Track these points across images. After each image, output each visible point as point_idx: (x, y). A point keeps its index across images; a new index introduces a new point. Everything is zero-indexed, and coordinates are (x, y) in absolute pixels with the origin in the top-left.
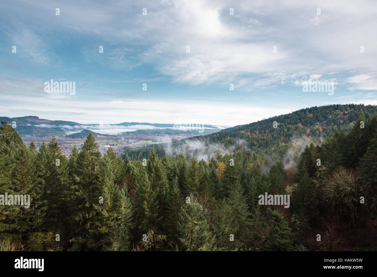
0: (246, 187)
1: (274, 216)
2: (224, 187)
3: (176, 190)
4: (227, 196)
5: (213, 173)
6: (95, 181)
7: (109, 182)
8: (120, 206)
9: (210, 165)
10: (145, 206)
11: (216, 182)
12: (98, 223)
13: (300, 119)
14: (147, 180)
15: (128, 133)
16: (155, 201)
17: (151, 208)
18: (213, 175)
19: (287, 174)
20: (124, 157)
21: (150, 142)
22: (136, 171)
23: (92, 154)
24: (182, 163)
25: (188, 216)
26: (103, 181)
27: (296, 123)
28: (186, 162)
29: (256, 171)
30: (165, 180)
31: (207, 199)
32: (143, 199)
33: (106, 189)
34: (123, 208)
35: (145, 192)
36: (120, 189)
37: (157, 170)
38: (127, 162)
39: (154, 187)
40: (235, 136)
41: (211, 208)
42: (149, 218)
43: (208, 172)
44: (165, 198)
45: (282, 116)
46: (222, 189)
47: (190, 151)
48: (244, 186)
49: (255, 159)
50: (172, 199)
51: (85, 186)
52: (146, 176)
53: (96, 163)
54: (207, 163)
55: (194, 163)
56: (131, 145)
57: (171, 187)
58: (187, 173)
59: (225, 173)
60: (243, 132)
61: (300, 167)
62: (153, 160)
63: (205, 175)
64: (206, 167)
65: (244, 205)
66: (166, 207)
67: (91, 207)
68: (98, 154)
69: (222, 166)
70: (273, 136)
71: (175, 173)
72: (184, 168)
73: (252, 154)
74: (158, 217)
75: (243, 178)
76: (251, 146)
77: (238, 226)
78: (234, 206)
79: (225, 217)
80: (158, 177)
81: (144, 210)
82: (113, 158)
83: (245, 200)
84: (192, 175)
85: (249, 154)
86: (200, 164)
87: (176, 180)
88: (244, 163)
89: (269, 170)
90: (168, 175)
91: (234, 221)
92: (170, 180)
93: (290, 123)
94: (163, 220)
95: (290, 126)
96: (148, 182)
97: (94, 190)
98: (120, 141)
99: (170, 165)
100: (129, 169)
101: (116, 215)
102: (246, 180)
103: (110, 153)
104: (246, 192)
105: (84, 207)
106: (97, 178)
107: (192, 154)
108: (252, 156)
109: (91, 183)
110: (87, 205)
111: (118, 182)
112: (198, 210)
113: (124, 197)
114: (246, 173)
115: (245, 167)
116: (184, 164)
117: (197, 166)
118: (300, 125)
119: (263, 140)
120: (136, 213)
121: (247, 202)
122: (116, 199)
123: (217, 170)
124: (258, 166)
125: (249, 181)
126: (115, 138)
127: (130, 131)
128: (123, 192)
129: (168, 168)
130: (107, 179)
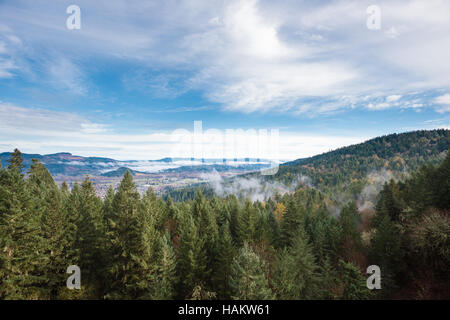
0: (312, 234)
1: (348, 270)
2: (284, 233)
3: (227, 237)
4: (288, 244)
5: (270, 217)
6: (133, 226)
7: (149, 228)
8: (162, 257)
9: (267, 207)
10: (191, 257)
11: (275, 227)
12: (136, 277)
13: (375, 150)
14: (193, 225)
15: (170, 170)
16: (202, 250)
17: (198, 259)
18: (271, 219)
19: (363, 217)
20: (166, 198)
21: (196, 181)
22: (180, 214)
23: (130, 195)
24: (233, 204)
25: (241, 269)
26: (142, 226)
27: (371, 155)
28: (239, 203)
29: (322, 213)
30: (213, 225)
31: (264, 248)
32: (189, 248)
33: (145, 236)
34: (165, 259)
35: (190, 240)
36: (162, 236)
37: (204, 214)
38: (169, 204)
39: (200, 233)
40: (296, 171)
41: (269, 259)
42: (196, 271)
43: (265, 215)
44: (215, 246)
45: (352, 146)
46: (282, 236)
47: (243, 190)
48: (310, 233)
49: (321, 199)
50: (223, 248)
51: (121, 233)
52: (192, 220)
53: (134, 205)
54: (264, 204)
55: (248, 204)
56: (173, 185)
57: (221, 234)
58: (239, 217)
59: (285, 216)
60: (305, 166)
61: (378, 208)
62: (199, 201)
63: (261, 219)
64: (262, 209)
65: (309, 255)
66: (216, 258)
67: (129, 257)
68: (136, 195)
69: (281, 208)
70: (342, 171)
71: (226, 217)
72: (236, 210)
73: (317, 192)
74: (206, 269)
75: (307, 222)
76: (316, 183)
77: (304, 281)
78: (298, 257)
79: (287, 270)
80: (206, 222)
81: (189, 261)
82: (154, 199)
83: (310, 250)
84: (246, 219)
85: (313, 193)
86: (254, 205)
87: (227, 225)
88: (308, 204)
89: (339, 212)
90: (217, 219)
91: (298, 276)
92: (220, 225)
93: (362, 155)
94: (212, 273)
95: (363, 158)
96: (194, 228)
97: (131, 237)
98: (160, 179)
99: (219, 207)
100: (171, 213)
101: (156, 267)
102: (310, 225)
103: (150, 194)
104: (312, 240)
105: (121, 257)
106: (135, 223)
107: (245, 194)
108: (317, 195)
109: (128, 229)
110: (124, 255)
111: (159, 227)
112: (254, 262)
113: (166, 246)
114: (311, 216)
115: (309, 209)
116: (236, 206)
117: (251, 208)
118: (376, 157)
119: (331, 175)
120: (180, 264)
121: (314, 252)
122: (157, 248)
123: (276, 213)
124: (325, 207)
125: (314, 225)
126: (156, 176)
127: (172, 167)
128: (164, 239)
129: (217, 211)
130: (146, 224)
